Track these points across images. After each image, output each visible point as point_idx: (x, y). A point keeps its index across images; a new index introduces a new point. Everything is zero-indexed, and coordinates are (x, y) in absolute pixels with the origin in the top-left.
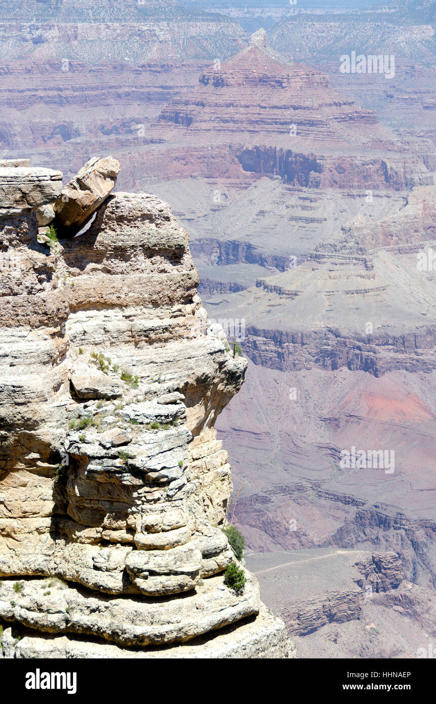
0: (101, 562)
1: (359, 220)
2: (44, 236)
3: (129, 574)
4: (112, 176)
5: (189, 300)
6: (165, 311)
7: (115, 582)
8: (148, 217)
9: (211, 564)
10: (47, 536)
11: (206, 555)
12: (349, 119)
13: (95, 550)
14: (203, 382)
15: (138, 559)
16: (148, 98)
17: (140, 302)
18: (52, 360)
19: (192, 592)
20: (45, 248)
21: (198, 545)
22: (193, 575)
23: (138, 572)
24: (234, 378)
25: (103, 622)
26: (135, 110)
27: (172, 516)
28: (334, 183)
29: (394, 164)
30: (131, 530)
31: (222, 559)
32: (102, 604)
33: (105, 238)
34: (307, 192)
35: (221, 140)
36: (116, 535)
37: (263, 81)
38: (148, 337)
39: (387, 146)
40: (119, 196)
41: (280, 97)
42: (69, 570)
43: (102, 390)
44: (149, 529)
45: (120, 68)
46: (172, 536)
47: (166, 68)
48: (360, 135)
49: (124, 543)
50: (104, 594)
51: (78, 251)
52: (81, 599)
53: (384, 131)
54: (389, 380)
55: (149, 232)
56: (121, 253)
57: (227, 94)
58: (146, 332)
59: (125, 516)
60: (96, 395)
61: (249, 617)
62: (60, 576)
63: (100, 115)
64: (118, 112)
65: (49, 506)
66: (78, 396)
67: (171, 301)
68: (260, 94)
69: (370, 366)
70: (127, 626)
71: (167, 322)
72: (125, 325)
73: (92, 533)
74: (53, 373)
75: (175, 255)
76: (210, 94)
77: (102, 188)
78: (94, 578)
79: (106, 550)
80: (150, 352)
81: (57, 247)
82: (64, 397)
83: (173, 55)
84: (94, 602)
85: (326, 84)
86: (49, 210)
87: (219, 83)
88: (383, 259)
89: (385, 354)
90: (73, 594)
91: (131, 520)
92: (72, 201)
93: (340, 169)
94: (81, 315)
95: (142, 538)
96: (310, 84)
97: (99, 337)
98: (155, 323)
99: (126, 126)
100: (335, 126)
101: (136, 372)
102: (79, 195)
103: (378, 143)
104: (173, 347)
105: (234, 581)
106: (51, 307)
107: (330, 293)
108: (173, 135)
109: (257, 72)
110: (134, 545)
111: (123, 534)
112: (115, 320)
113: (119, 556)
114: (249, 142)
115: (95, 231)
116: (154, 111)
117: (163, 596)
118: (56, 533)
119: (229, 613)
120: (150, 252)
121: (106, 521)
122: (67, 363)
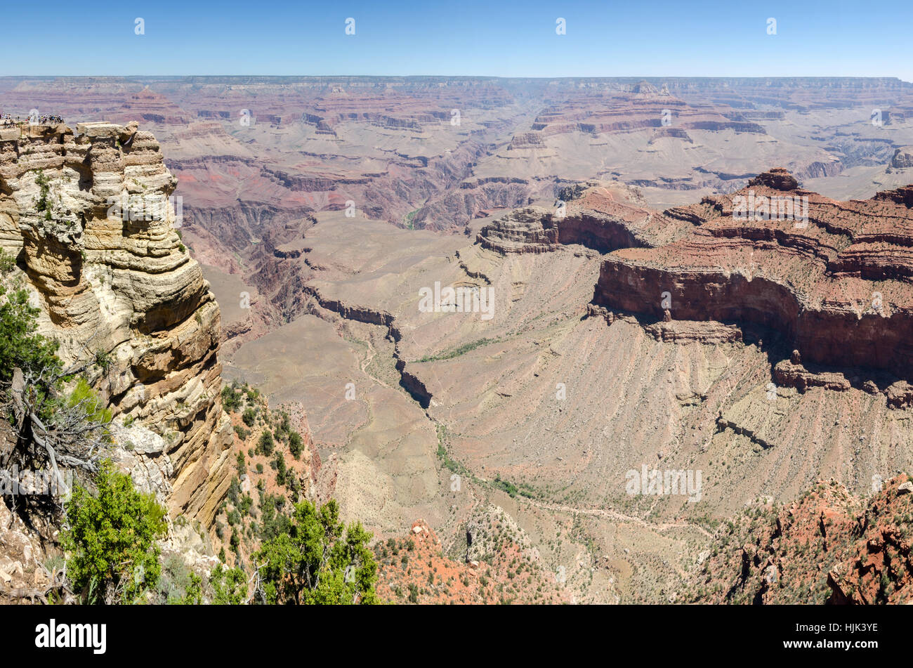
0: (139, 245)
1: (175, 132)
2: (117, 144)
3: (149, 249)
4: (136, 126)
5: (160, 162)
6: (154, 166)
7: (144, 251)
8: (148, 138)
9: (174, 244)
10: (121, 236)
11: (173, 242)
12: (172, 107)
13: (137, 241)
14: (166, 187)
15: (152, 244)
16: (119, 102)
17: (146, 163)
18: (121, 182)
19: (169, 254)
20: (117, 148)
21: (169, 239)
22: (169, 249)
23: (152, 249)
24: (174, 185)
25: (141, 265)
26: (115, 105)
27: (162, 230)
28: (168, 122)
29: (184, 117)
30: (149, 235)
31: (177, 242)
32: (141, 259)
33: (135, 144)
34: (161, 125)
35: (138, 112)
36: (144, 236)
37: (149, 97)
38: (149, 174)
39: (182, 113)
40: (139, 132)
41: (153, 101)
42: (129, 247)
43: (137, 191)
44: (154, 234)
45: (111, 94)
46: (162, 236)
47: (123, 94)
48: (174, 110)
49: (147, 239)
50: (141, 255)
51: (126, 149)
52: (133, 257)
53: (180, 109)
54: (185, 171)
55: (148, 143)
56: (140, 149)
57: (139, 101)
58: (148, 172)
59: (146, 230)
60: (135, 192)
61: (187, 261)
62: (126, 249)
63: (106, 106)
64: (110, 105)
65: (122, 227)
66: (130, 193)
67: (156, 163)
68: (148, 101)
69: (180, 168)
70: (149, 266)
71: (155, 169)
72: (142, 170)
73: (136, 235)
74: (121, 185)
75: (156, 149)
76: (135, 101)
77: (133, 130)
78: (138, 250)
79: (141, 241)
80: (150, 178)
81: (121, 147)
82: (125, 193)
83: (124, 91)
84: (138, 258)
85: (165, 98)
86: (117, 137)
87: (137, 98)
88: (182, 141)
89: (184, 165)
90: (131, 255)
91: (149, 232)
92: (123, 134)
93: (170, 119)
94: (128, 167)
95: (152, 237)
96: (161, 98)
97: (134, 174)
98: (151, 169)
99: (113, 108)
100: (169, 109)
101: (146, 184)
102: (127, 132)
103: (179, 112)
104: (157, 176)
105: (182, 250)
106: (120, 166)
107: (169, 150)
108: (126, 111)
109: (147, 95)
110: (150, 240)
111: (146, 236)
112: (139, 168)
113: (145, 243)
114: (146, 113)
115: (131, 143)
116: (121, 105)
117: (160, 256)
118: (124, 235)
119: (181, 260)
120: (149, 148)
121: (141, 232)
122: (125, 182)
